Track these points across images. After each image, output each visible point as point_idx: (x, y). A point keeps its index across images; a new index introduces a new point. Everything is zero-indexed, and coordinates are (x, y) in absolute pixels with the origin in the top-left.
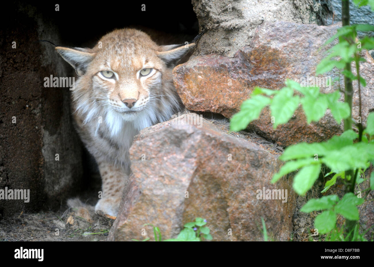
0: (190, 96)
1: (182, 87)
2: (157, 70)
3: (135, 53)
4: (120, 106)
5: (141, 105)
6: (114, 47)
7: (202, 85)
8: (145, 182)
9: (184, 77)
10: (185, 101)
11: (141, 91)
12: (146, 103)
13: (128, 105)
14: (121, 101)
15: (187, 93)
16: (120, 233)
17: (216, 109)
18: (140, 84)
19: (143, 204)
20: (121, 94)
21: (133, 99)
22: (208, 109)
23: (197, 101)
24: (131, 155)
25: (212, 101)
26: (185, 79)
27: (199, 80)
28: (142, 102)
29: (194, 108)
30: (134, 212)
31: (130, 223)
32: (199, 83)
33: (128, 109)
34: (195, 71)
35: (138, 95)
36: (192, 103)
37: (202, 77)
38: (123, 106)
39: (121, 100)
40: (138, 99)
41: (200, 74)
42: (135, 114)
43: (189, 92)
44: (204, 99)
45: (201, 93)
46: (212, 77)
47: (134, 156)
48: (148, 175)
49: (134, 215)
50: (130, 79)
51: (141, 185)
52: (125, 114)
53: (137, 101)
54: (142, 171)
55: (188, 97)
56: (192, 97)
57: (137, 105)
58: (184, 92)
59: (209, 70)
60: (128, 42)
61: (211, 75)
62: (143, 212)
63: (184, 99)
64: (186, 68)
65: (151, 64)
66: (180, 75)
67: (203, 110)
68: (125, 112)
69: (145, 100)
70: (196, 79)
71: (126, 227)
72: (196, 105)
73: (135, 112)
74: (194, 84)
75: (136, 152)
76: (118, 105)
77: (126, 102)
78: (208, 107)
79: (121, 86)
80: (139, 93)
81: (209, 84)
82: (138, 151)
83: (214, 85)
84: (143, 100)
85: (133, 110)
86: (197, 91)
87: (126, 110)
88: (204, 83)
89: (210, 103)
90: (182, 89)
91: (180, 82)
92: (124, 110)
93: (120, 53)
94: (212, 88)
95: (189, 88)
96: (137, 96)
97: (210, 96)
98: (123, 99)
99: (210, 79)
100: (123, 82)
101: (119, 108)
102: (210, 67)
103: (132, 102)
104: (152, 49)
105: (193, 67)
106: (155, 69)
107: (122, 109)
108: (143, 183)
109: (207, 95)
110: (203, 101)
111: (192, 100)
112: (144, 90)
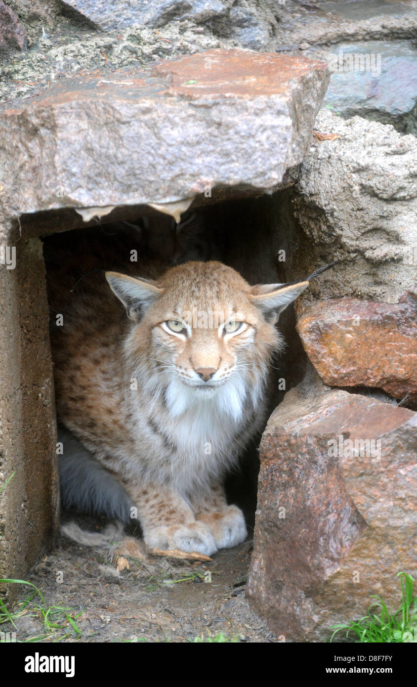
0: (332, 365)
1: (319, 353)
2: (250, 325)
3: (218, 297)
4: (190, 377)
5: (222, 378)
6: (191, 285)
7: (352, 347)
8: (372, 509)
9: (322, 337)
10: (325, 372)
11: (224, 356)
12: (230, 374)
13: (203, 377)
14: (192, 370)
15: (328, 360)
16: (329, 586)
17: (377, 382)
18: (222, 345)
19: (370, 541)
20: (193, 360)
21: (212, 369)
22: (361, 382)
23: (345, 372)
24: (346, 470)
25: (369, 371)
26: (324, 341)
27: (347, 341)
28: (224, 372)
29: (340, 381)
30: (354, 554)
31: (347, 570)
32: (347, 345)
33: (204, 383)
34: (340, 327)
35: (218, 361)
36: (336, 376)
37: (353, 336)
38: (195, 378)
39: (194, 368)
40: (218, 369)
41: (350, 332)
42: (212, 390)
43: (331, 359)
44: (355, 368)
45: (350, 360)
46: (369, 334)
47: (350, 471)
48: (376, 498)
49: (355, 559)
50: (208, 338)
51: (367, 513)
52: (198, 390)
53: (217, 371)
54: (365, 493)
55: (330, 366)
56: (336, 367)
57: (216, 377)
58: (323, 360)
59: (364, 325)
60: (208, 278)
61: (369, 333)
62: (370, 554)
63: (322, 369)
64: (325, 324)
65: (240, 316)
66: (315, 334)
67: (352, 385)
68: (198, 387)
69: (229, 370)
70: (342, 339)
71: (341, 577)
72: (342, 378)
73: (212, 387)
74: (339, 347)
75: (354, 465)
76: (187, 375)
77: (201, 372)
78: (361, 380)
79: (194, 346)
80: (221, 359)
81: (363, 345)
82: (358, 463)
83: (373, 346)
84: (226, 369)
85: (211, 384)
86: (343, 358)
87: (199, 384)
88: (355, 344)
89: (366, 373)
90: (320, 356)
91: (315, 346)
92: (196, 384)
93: (198, 295)
94: (368, 351)
95: (331, 354)
96: (217, 364)
97: (366, 363)
98: (196, 368)
99: (366, 338)
100: (199, 340)
101: (189, 380)
102: (366, 320)
103: (210, 373)
104: (243, 291)
105: (336, 321)
106: (247, 323)
107: (193, 381)
108: (369, 510)
109: (361, 363)
110: (354, 370)
111: (336, 371)
112: (229, 355)
